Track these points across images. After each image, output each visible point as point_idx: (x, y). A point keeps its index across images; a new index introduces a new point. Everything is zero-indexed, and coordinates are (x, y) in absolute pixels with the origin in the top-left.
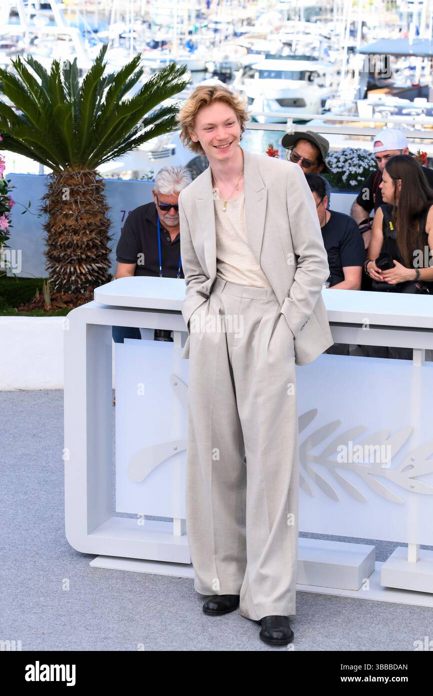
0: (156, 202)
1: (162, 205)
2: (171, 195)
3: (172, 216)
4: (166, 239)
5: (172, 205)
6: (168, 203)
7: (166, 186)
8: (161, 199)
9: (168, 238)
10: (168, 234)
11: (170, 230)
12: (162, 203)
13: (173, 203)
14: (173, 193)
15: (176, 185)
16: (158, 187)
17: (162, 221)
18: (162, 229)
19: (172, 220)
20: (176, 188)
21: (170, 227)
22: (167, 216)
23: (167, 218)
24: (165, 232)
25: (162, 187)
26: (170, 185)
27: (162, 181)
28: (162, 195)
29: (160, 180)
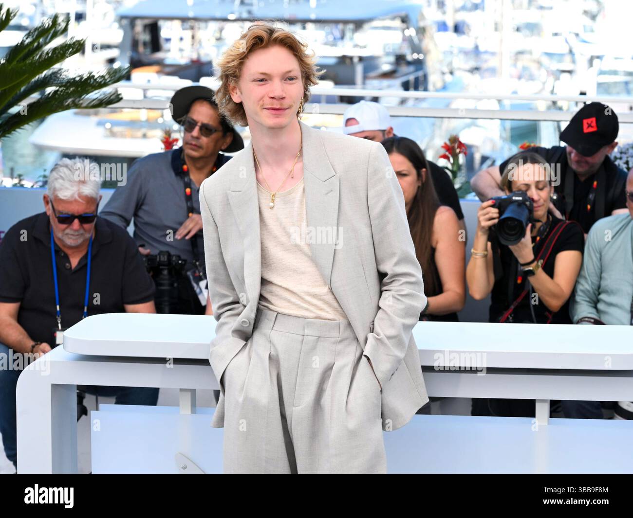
0: (50, 213)
1: (61, 215)
2: (76, 201)
3: (76, 231)
4: (64, 266)
5: (76, 214)
6: (70, 213)
7: (67, 188)
8: (60, 208)
9: (67, 264)
10: (67, 258)
11: (69, 252)
12: (60, 212)
13: (78, 212)
14: (77, 198)
15: (81, 186)
16: (55, 190)
17: (59, 239)
18: (58, 251)
19: (74, 238)
20: (82, 191)
21: (71, 248)
22: (68, 231)
23: (67, 234)
24: (62, 255)
25: (61, 189)
26: (72, 186)
27: (61, 181)
28: (61, 201)
29: (56, 179)
